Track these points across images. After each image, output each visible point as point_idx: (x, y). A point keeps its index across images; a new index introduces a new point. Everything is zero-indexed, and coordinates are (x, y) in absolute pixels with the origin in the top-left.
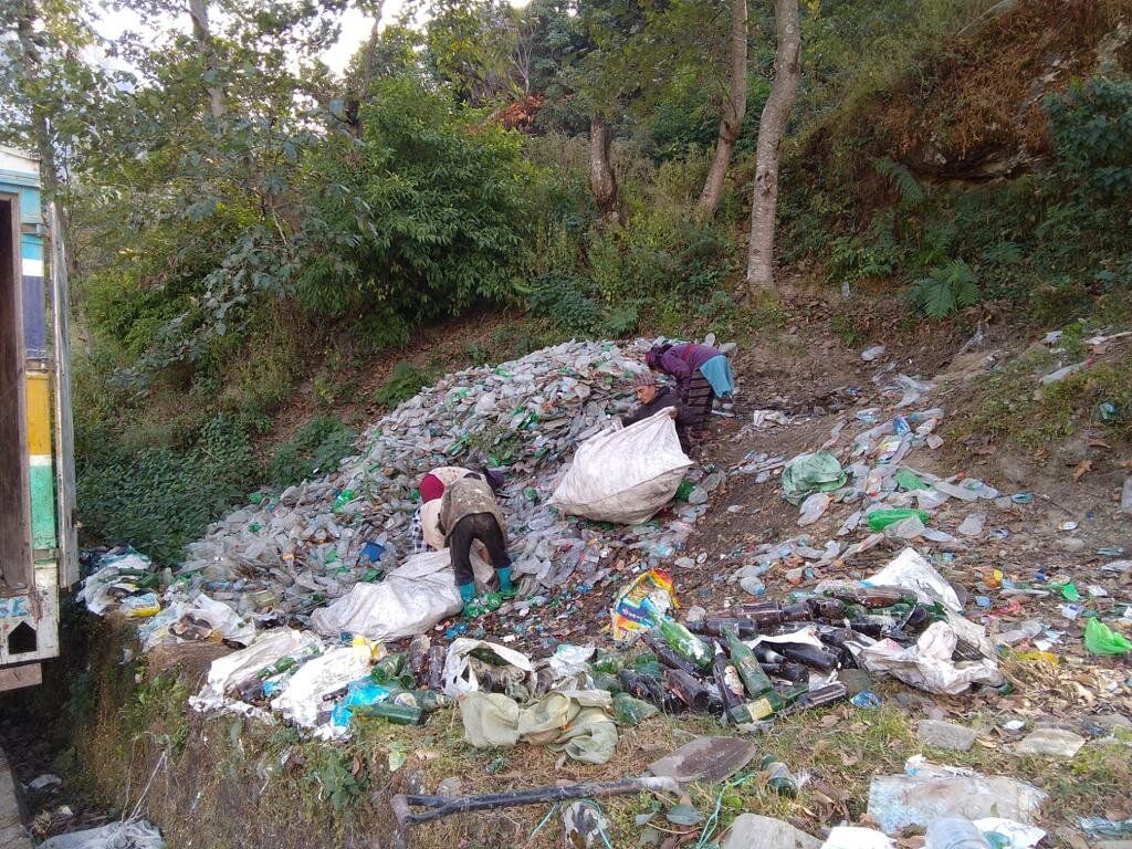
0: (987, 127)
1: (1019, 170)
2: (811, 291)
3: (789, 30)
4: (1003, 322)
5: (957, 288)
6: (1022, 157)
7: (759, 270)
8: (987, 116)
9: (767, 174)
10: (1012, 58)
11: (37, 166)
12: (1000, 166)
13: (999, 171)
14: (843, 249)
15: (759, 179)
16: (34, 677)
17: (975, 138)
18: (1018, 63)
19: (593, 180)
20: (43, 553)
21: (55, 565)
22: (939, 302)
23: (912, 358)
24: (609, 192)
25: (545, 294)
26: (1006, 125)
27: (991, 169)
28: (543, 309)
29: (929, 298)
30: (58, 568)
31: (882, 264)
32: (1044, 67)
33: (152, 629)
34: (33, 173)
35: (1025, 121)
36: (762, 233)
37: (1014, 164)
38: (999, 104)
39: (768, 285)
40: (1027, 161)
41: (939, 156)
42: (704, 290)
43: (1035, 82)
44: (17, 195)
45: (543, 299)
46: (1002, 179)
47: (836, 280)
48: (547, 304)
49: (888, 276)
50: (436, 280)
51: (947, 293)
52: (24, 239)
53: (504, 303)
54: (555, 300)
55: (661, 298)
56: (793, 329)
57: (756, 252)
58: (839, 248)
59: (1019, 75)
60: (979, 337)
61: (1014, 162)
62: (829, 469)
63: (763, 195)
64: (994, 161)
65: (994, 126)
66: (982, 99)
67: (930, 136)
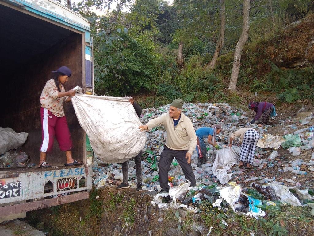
0: (297, 54)
1: (305, 65)
2: (245, 93)
3: (247, 22)
4: (311, 105)
5: (294, 95)
6: (306, 62)
7: (232, 86)
8: (298, 51)
9: (238, 60)
10: (303, 36)
11: (90, 24)
12: (298, 64)
13: (298, 66)
14: (256, 83)
15: (236, 61)
16: (86, 196)
17: (294, 56)
18: (305, 37)
19: (178, 58)
20: (89, 152)
21: (92, 157)
22: (289, 98)
23: (282, 113)
24: (182, 62)
25: (163, 89)
26: (302, 53)
27: (295, 65)
28: (162, 94)
29: (286, 97)
30: (93, 158)
31: (268, 87)
32: (312, 39)
33: (98, 181)
34: (89, 26)
35: (308, 53)
36: (234, 76)
37: (303, 64)
38: (300, 48)
39: (235, 91)
40: (307, 63)
41: (281, 60)
42: (213, 91)
43: (309, 43)
44: (84, 32)
45: (163, 91)
46: (299, 67)
47: (253, 91)
48: (164, 92)
49: (270, 91)
50: (132, 82)
51: (291, 96)
52: (86, 47)
53: (149, 91)
54: (166, 91)
55: (200, 93)
56: (243, 103)
57: (233, 81)
58: (255, 82)
59: (305, 41)
60: (303, 108)
61: (303, 63)
62: (297, 141)
63: (236, 66)
64: (296, 63)
65: (299, 53)
66: (295, 46)
67: (279, 55)
